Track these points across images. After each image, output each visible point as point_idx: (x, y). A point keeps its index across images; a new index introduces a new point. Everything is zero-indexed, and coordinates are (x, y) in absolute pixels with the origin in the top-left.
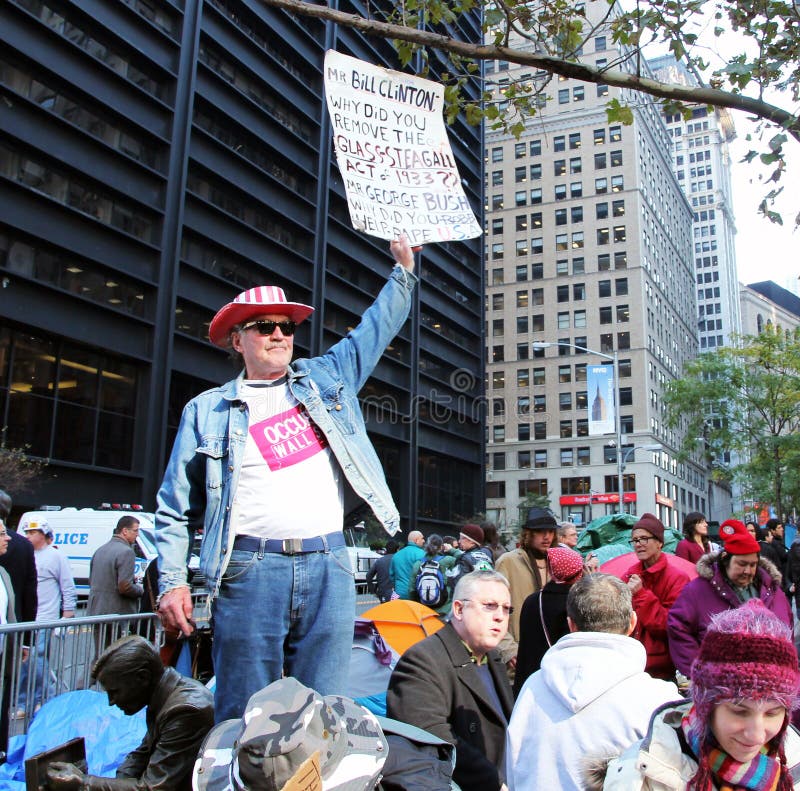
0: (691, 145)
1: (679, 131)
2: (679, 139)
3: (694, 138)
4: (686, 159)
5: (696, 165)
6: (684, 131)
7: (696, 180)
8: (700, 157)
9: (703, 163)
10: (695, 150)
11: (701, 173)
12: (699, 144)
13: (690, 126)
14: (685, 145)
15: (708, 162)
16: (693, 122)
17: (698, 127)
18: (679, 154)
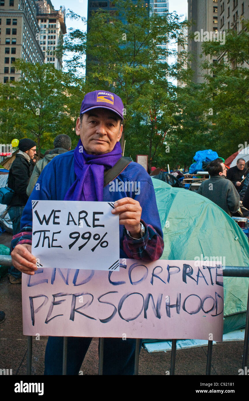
0: (49, 33)
1: (45, 26)
2: (45, 29)
3: (51, 30)
4: (47, 37)
5: (50, 40)
6: (47, 27)
7: (50, 46)
8: (52, 37)
9: (53, 40)
10: (50, 35)
11: (52, 44)
12: (52, 32)
13: (49, 25)
14: (47, 32)
15: (55, 40)
16: (51, 24)
17: (52, 26)
18: (45, 35)
